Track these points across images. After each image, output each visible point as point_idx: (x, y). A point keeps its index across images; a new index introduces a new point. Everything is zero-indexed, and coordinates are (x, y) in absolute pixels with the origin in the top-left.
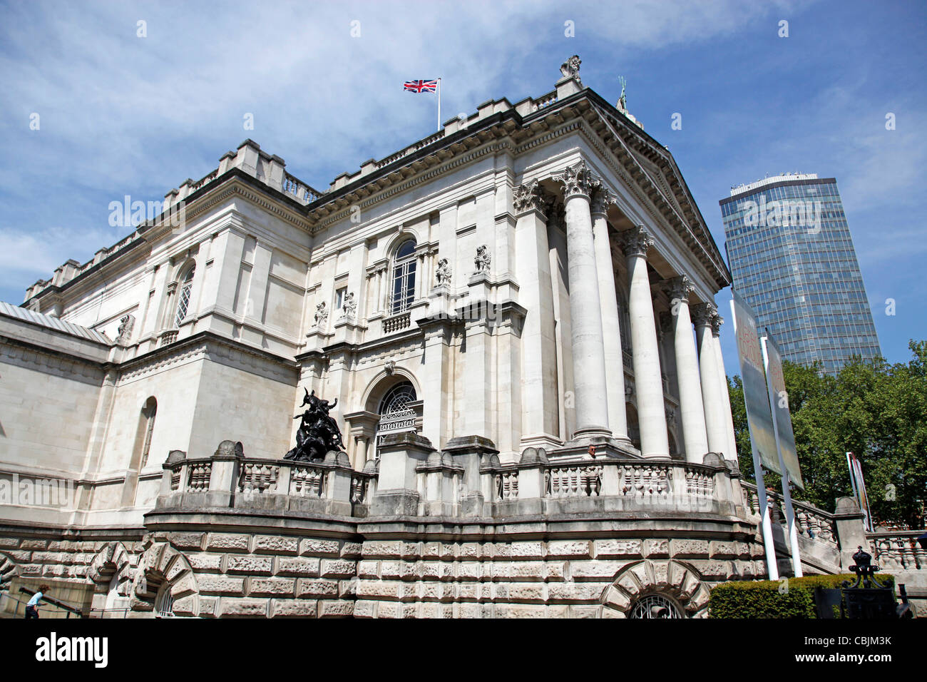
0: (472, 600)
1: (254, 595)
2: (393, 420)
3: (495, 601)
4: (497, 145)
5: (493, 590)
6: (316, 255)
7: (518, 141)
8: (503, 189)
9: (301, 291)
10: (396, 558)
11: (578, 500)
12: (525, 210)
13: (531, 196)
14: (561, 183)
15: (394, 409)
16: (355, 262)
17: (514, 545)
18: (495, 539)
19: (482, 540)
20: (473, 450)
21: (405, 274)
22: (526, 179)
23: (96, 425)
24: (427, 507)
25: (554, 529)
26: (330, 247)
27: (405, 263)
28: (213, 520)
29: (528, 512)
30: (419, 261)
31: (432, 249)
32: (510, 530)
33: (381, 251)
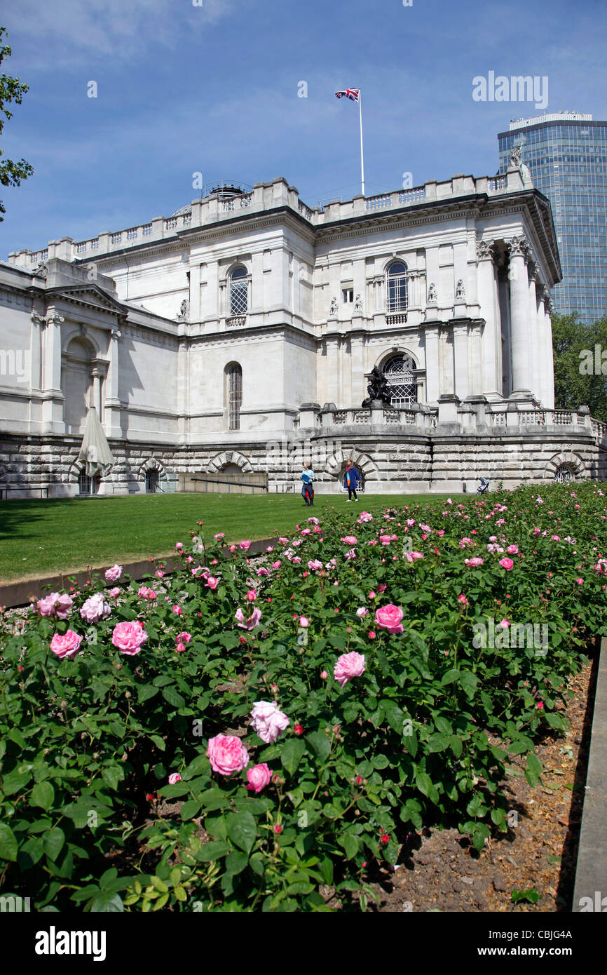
0: (487, 470)
1: (402, 470)
2: (393, 377)
3: (496, 470)
4: (469, 212)
5: (495, 465)
6: (320, 261)
7: (481, 210)
8: (472, 243)
9: (310, 286)
10: (456, 452)
11: (535, 427)
12: (484, 258)
13: (488, 250)
14: (509, 245)
15: (395, 370)
16: (358, 273)
17: (506, 446)
18: (494, 443)
19: (489, 444)
20: (482, 402)
21: (398, 286)
22: (486, 237)
23: (181, 378)
24: (464, 429)
25: (526, 439)
26: (333, 258)
27: (397, 278)
28: (381, 438)
29: (512, 432)
30: (410, 280)
31: (422, 274)
32: (504, 439)
33: (378, 268)
